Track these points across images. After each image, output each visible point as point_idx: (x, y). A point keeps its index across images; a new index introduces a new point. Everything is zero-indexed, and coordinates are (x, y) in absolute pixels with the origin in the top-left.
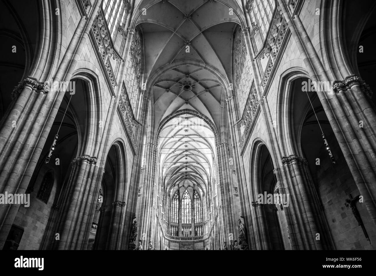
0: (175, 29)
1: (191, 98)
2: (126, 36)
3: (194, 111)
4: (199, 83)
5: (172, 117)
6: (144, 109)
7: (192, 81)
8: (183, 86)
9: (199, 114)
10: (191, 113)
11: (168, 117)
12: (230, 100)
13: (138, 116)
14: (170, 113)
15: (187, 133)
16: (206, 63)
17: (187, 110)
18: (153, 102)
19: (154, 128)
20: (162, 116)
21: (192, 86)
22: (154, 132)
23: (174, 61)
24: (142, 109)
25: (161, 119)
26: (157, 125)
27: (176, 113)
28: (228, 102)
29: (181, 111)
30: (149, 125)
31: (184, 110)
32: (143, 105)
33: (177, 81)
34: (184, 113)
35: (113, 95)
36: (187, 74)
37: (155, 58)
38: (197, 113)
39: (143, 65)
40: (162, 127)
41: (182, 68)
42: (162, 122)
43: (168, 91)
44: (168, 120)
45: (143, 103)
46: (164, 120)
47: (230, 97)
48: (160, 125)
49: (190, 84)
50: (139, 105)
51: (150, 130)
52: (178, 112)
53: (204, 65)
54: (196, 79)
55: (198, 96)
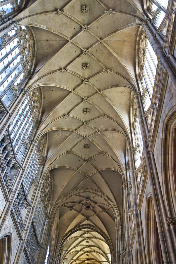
0: (78, 168)
1: (91, 216)
2: (37, 186)
3: (94, 227)
4: (98, 205)
5: (74, 231)
6: (48, 234)
7: (92, 203)
8: (85, 207)
9: (98, 230)
10: (92, 228)
11: (70, 231)
12: (119, 229)
13: (42, 240)
14: (73, 227)
15: (88, 244)
16: (103, 193)
17: (87, 225)
18: (59, 218)
19: (58, 241)
20: (66, 230)
21: (92, 207)
22: (58, 245)
23: (77, 190)
24: (46, 234)
25: (64, 233)
26: (61, 239)
27: (78, 227)
28: (117, 230)
29: (83, 225)
30: (54, 239)
31: (85, 225)
32: (47, 230)
33: (79, 203)
34: (86, 228)
35: (21, 240)
36: (88, 198)
37: (61, 188)
38: (97, 229)
39: (51, 194)
40: (65, 240)
41: (84, 194)
42: (65, 235)
43: (71, 210)
44: (70, 234)
45: (47, 228)
46: (67, 233)
47: (119, 227)
48: (63, 238)
49: (91, 205)
50: (44, 229)
51: (54, 243)
52: (80, 226)
53: (100, 194)
54: (95, 202)
55: (97, 215)
